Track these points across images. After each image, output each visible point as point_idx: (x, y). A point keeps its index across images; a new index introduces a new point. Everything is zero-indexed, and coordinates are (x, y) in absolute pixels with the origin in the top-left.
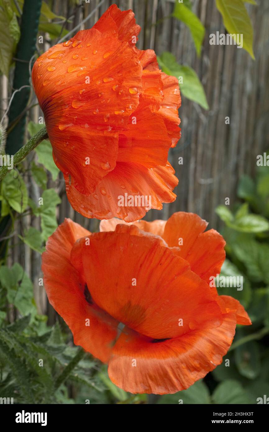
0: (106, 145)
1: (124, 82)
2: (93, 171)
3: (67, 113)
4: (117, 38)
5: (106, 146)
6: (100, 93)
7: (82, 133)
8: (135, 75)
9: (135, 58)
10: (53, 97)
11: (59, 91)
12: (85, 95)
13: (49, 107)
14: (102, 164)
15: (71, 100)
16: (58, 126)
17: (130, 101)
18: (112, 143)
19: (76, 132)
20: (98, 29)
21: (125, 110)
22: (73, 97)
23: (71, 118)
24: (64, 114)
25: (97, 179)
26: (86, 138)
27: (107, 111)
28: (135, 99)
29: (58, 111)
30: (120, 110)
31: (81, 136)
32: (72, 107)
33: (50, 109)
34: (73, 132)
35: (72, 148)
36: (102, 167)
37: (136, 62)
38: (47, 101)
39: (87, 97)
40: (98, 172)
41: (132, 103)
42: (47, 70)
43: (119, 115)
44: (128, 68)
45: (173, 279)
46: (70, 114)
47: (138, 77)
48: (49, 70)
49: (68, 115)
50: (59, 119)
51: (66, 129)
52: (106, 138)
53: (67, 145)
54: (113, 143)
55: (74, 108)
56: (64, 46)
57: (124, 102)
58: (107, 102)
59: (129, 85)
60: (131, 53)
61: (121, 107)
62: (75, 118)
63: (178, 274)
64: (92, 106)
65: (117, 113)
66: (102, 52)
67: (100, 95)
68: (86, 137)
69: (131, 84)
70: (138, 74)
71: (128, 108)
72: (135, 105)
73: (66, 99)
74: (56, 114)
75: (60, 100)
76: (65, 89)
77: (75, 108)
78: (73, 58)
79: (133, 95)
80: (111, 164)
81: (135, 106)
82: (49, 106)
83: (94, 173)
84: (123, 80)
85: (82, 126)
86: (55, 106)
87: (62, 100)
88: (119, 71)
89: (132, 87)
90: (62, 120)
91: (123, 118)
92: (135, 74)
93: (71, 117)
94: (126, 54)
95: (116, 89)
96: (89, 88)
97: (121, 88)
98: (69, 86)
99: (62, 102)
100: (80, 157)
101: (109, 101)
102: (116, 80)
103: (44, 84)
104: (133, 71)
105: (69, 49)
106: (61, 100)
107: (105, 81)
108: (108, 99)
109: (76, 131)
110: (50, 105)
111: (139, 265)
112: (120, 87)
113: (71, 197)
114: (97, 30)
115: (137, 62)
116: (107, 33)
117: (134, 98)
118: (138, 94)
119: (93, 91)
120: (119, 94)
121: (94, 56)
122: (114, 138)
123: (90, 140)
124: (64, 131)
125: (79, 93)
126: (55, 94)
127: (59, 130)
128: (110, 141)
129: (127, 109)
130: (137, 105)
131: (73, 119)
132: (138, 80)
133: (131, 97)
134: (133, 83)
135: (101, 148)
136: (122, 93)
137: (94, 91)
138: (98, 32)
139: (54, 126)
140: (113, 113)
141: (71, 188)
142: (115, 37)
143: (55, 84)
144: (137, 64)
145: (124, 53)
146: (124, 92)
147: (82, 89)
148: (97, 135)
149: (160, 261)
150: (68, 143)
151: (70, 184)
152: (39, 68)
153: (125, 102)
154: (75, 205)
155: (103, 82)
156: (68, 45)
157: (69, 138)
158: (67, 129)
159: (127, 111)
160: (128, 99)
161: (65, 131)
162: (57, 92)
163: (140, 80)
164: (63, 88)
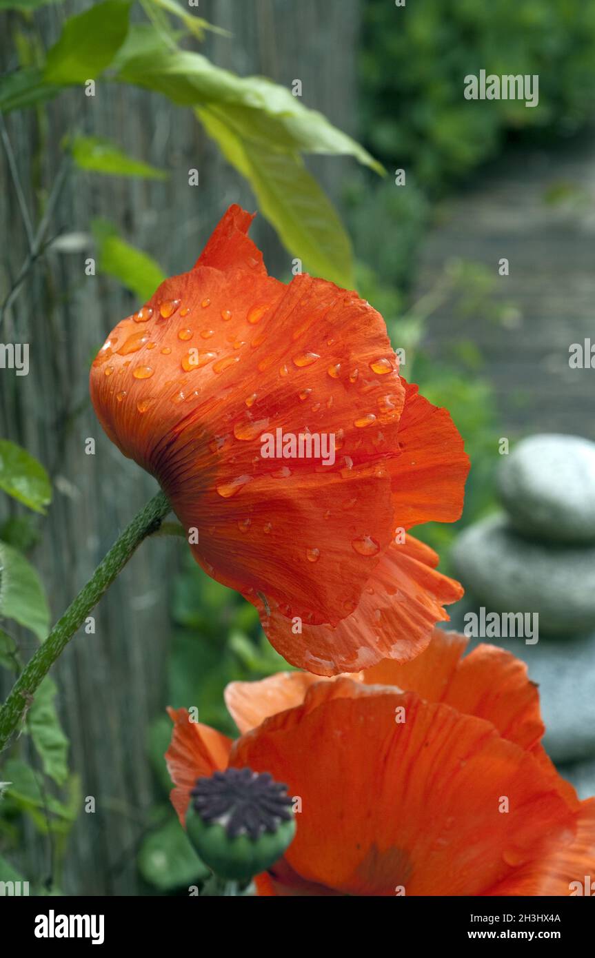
0: (355, 500)
1: (353, 354)
2: (338, 566)
3: (230, 457)
4: (264, 273)
5: (356, 502)
6: (303, 393)
7: (284, 490)
8: (373, 333)
9: (352, 299)
10: (178, 430)
11: (187, 414)
12: (262, 405)
13: (175, 454)
14: (357, 545)
15: (227, 426)
16: (216, 491)
17: (381, 390)
18: (374, 491)
19: (268, 491)
20: (212, 266)
21: (378, 413)
22: (232, 418)
23: (243, 464)
24: (222, 461)
25: (355, 579)
26: (301, 498)
27: (332, 426)
28: (392, 384)
29: (201, 457)
30: (364, 415)
31: (286, 497)
32: (237, 440)
33: (178, 458)
34: (262, 493)
35: (266, 530)
36: (360, 551)
37: (361, 305)
38: (165, 443)
39: (267, 410)
40: (353, 563)
41: (388, 394)
42: (134, 379)
43: (368, 426)
44: (344, 323)
45: (457, 769)
46: (238, 457)
47: (381, 336)
48: (140, 377)
49: (234, 458)
50: (213, 474)
51: (237, 492)
52: (352, 485)
53: (249, 526)
54: (377, 490)
55: (245, 441)
56: (138, 322)
57: (371, 397)
58: (327, 407)
59: (366, 357)
60: (331, 292)
61: (367, 409)
62: (253, 461)
63: (468, 756)
64: (290, 424)
65: (361, 424)
66: (242, 310)
67: (302, 397)
68: (300, 495)
69: (370, 354)
70: (377, 329)
71: (384, 406)
72: (397, 396)
73: (213, 426)
74: (199, 467)
75: (200, 433)
76: (200, 406)
77: (247, 439)
78: (182, 338)
79: (385, 375)
80: (377, 540)
81: (398, 399)
82: (173, 454)
83: (341, 568)
84: (348, 351)
85: (275, 475)
86: (192, 448)
87: (205, 431)
88: (324, 335)
89: (376, 360)
90: (221, 474)
91: (380, 430)
92: (372, 331)
93: (242, 461)
94: (321, 296)
95: (337, 373)
96: (265, 389)
97: (351, 367)
98: (208, 398)
99: (205, 436)
100: (294, 544)
101: (330, 404)
102: (326, 356)
103: (143, 409)
104: (362, 327)
105: (156, 324)
106: (202, 431)
107: (299, 363)
108: (327, 401)
109: (268, 489)
110: (174, 452)
111: (382, 759)
112: (347, 367)
113: (280, 641)
114: (211, 268)
115: (364, 305)
116: (239, 268)
117: (388, 381)
118: (395, 370)
119: (278, 393)
120: (351, 383)
121: (228, 324)
122: (377, 478)
123: (311, 499)
124: (235, 497)
125: (244, 404)
126: (179, 424)
127: (222, 497)
128: (367, 488)
129: (382, 410)
130: (403, 395)
131: (251, 464)
132: (383, 341)
133: (381, 381)
134: (373, 350)
135: (347, 510)
136: (357, 379)
137: (284, 391)
138: (215, 271)
139: (203, 492)
140: (350, 427)
141: (274, 620)
142: (260, 272)
143: (172, 402)
144: (365, 309)
145: (315, 296)
146: (361, 375)
147: (249, 396)
148: (325, 483)
149: (426, 737)
150: (248, 521)
151: (269, 613)
152: (111, 378)
153: (372, 395)
154: (293, 656)
155: (297, 368)
156: (147, 317)
157: (252, 510)
158: (241, 491)
159: (385, 414)
160: (375, 388)
161: (239, 497)
162: (183, 417)
163: (386, 340)
164: (193, 407)
